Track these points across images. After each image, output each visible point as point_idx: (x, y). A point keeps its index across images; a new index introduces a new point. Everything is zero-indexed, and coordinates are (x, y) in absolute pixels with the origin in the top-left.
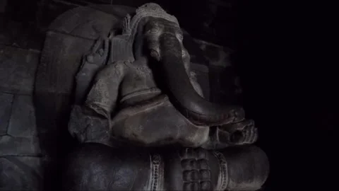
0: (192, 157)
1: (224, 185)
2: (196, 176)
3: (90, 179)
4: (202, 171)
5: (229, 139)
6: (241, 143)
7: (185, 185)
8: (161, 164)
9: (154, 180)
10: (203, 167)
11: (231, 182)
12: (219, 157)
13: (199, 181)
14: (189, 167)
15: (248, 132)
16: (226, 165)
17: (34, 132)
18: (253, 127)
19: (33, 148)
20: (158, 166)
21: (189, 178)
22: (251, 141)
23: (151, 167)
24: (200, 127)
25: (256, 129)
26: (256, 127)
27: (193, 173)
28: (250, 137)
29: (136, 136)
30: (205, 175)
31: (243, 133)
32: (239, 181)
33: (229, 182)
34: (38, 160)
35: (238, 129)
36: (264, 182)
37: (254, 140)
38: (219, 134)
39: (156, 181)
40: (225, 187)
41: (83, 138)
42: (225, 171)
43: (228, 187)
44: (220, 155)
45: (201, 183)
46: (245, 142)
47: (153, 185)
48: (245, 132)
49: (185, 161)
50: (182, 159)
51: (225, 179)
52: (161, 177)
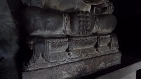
0: (84, 15)
1: (96, 30)
2: (85, 23)
3: (35, 21)
4: (87, 21)
5: (100, 11)
6: (105, 13)
7: (80, 27)
8: (69, 17)
9: (65, 24)
10: (88, 20)
11: (99, 28)
12: (95, 18)
13: (86, 26)
14: (81, 19)
15: (110, 7)
16: (98, 21)
17: (9, 12)
18: (112, 6)
19: (11, 19)
20: (67, 18)
21: (81, 24)
22: (110, 13)
23: (64, 18)
24: (87, 4)
25: (113, 7)
26: (114, 6)
27: (84, 22)
28: (110, 11)
29: (56, 7)
30: (89, 23)
31: (108, 8)
32: (102, 29)
33: (98, 29)
34: (14, 24)
35: (105, 6)
36: (113, 30)
37: (111, 13)
38: (95, 10)
39: (66, 25)
40: (96, 31)
41: (29, 5)
42: (97, 24)
43: (97, 31)
44: (96, 17)
45: (87, 26)
46: (107, 13)
47: (65, 27)
48: (109, 7)
49: (80, 16)
50: (78, 16)
51: (97, 27)
52: (68, 23)
